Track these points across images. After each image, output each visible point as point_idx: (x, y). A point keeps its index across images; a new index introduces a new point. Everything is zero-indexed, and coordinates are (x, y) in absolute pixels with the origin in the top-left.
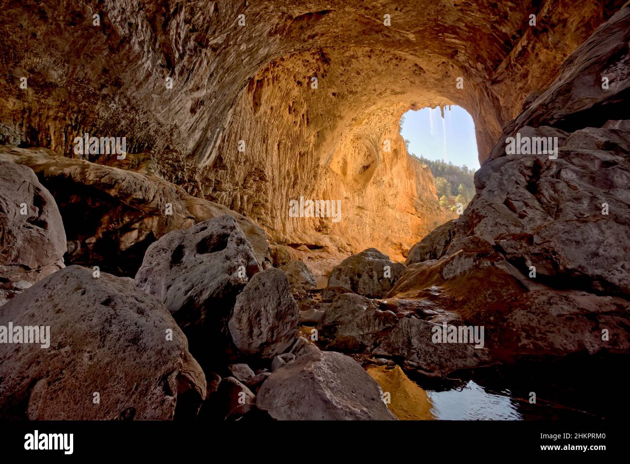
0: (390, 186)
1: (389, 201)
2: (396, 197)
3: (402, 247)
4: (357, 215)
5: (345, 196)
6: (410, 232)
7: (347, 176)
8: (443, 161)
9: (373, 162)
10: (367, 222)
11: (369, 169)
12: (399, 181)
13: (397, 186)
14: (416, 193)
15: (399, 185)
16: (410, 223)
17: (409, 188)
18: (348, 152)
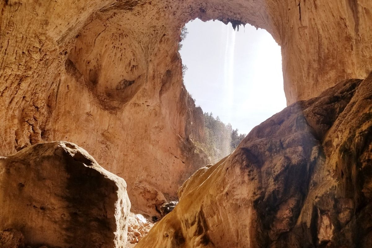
0: (156, 115)
1: (152, 134)
2: (160, 132)
3: (158, 197)
4: (102, 143)
5: (88, 110)
6: (171, 178)
7: (98, 85)
8: (211, 114)
9: (139, 77)
10: (117, 156)
11: (134, 86)
12: (168, 112)
13: (164, 118)
14: (184, 133)
15: (168, 116)
16: (171, 168)
17: (178, 124)
18: (105, 51)
